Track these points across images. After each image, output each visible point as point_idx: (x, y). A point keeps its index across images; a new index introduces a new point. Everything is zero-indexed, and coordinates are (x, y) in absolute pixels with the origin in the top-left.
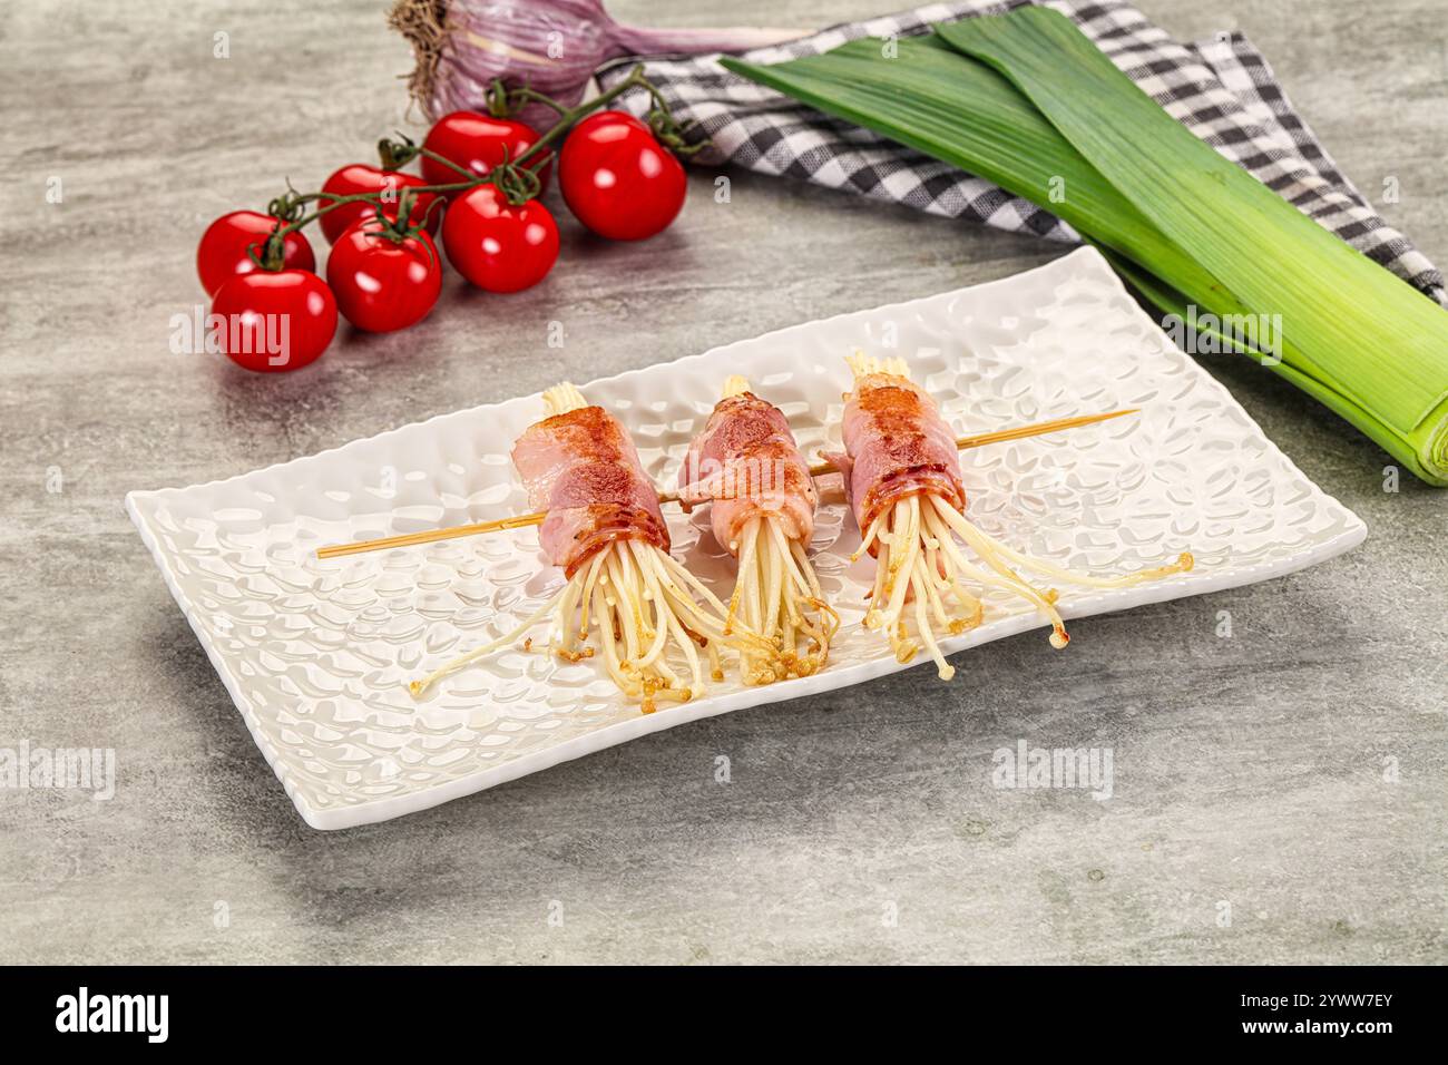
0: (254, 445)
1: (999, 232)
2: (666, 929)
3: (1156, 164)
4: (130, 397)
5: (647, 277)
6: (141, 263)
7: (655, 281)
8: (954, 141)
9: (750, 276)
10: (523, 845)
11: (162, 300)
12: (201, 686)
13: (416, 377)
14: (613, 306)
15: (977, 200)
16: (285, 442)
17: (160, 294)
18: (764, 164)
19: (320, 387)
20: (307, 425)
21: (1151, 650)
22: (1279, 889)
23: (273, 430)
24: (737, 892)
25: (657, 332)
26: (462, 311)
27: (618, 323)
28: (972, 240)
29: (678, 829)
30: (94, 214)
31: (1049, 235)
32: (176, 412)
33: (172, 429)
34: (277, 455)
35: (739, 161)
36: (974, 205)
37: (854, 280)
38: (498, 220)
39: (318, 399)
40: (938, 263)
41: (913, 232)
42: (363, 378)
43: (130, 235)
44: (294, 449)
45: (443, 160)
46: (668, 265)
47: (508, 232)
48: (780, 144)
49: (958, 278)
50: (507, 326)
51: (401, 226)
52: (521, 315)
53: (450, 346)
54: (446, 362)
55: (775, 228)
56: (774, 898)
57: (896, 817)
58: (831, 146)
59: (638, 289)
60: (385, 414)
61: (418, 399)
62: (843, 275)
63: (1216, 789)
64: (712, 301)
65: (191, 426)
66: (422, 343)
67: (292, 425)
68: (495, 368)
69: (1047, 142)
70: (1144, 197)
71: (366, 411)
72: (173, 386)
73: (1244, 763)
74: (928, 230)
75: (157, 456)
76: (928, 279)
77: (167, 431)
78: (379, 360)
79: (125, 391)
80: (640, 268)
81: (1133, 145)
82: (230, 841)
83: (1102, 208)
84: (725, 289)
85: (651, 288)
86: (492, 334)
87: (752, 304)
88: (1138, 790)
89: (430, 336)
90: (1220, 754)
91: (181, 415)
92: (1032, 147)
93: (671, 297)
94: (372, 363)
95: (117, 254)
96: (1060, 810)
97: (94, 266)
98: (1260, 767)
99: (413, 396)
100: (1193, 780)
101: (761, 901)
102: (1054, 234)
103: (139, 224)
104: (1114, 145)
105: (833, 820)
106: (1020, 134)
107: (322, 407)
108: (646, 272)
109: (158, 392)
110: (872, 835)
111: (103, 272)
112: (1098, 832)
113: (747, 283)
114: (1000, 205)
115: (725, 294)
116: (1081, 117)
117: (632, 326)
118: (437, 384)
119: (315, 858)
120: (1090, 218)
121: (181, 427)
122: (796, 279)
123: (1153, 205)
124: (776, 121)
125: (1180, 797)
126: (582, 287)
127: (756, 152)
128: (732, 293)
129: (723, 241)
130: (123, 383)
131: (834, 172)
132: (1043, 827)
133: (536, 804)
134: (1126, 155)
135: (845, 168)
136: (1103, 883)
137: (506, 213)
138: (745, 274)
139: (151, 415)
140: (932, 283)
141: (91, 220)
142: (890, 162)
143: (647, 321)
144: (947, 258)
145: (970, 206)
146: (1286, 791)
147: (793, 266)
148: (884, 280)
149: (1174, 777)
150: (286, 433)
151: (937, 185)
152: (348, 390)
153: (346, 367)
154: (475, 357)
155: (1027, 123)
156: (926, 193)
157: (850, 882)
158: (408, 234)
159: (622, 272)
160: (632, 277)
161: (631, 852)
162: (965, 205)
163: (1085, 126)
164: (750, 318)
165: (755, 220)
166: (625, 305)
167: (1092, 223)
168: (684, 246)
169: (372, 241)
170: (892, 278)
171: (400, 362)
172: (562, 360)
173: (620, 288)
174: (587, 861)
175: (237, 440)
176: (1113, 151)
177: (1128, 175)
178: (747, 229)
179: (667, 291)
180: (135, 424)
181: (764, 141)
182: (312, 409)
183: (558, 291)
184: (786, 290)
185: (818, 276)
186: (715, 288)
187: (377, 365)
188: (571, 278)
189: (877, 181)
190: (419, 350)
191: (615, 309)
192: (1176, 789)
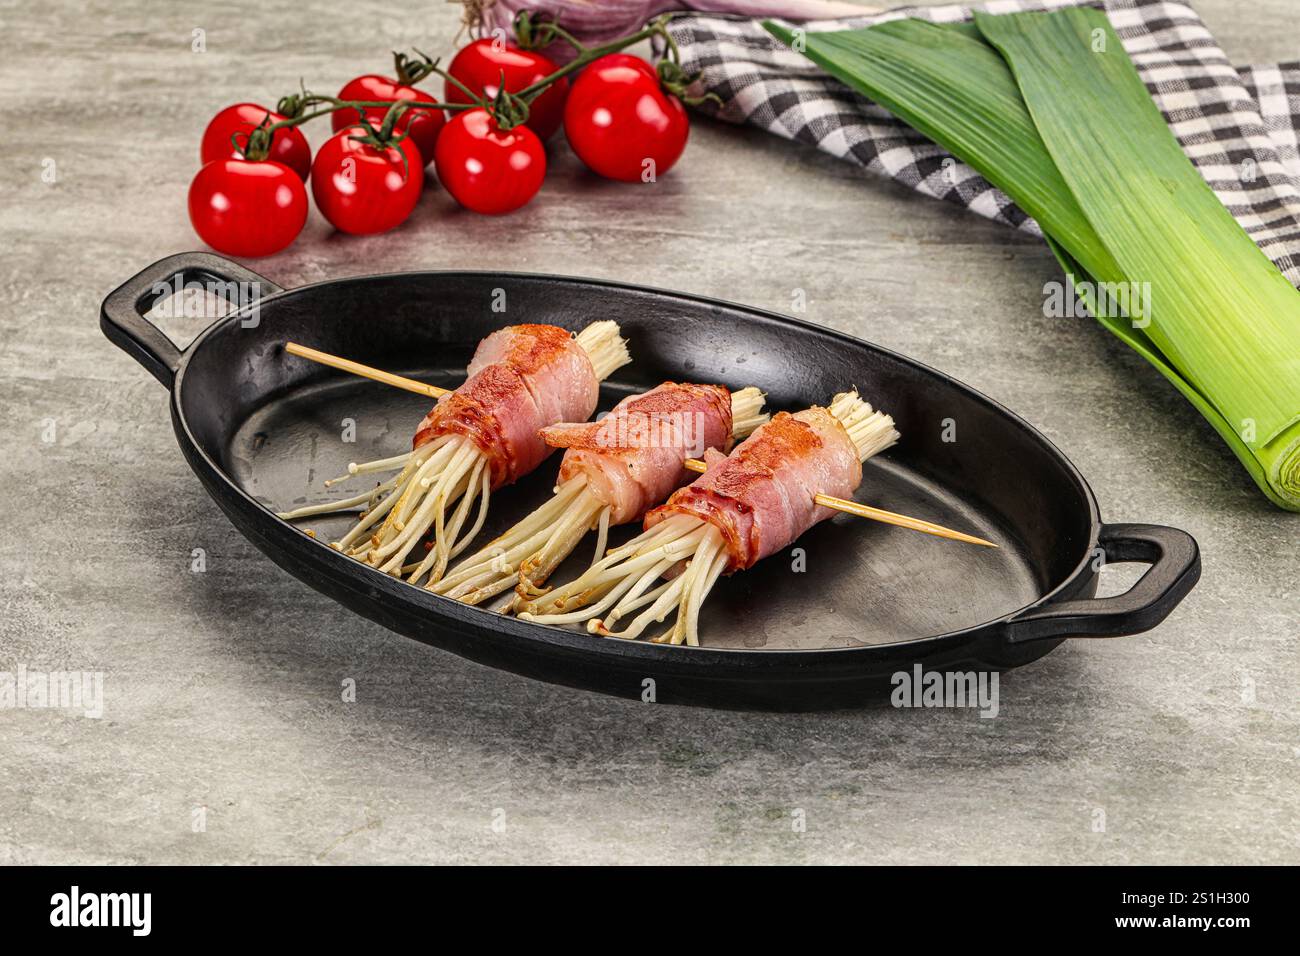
1: (980, 219)
2: (354, 798)
3: (1115, 166)
4: (102, 262)
6: (169, 145)
7: (632, 221)
8: (946, 123)
9: (722, 229)
10: (263, 704)
11: (173, 181)
12: (44, 523)
14: (581, 239)
15: (961, 185)
18: (778, 126)
19: (279, 276)
22: (940, 853)
24: (434, 777)
25: (610, 268)
26: (441, 225)
27: (578, 254)
28: (951, 222)
29: (408, 714)
30: (145, 97)
31: (1022, 227)
35: (757, 120)
36: (958, 189)
37: (819, 245)
38: (484, 142)
40: (907, 239)
41: (898, 208)
43: (168, 118)
47: (491, 155)
48: (796, 107)
50: (475, 244)
51: (385, 134)
52: (493, 235)
53: (414, 255)
55: (769, 188)
56: (465, 788)
57: (614, 736)
58: (842, 116)
59: (612, 227)
62: (812, 239)
63: (929, 754)
64: (676, 246)
66: (391, 249)
69: (1023, 132)
70: (1090, 195)
73: (969, 735)
74: (914, 207)
76: (889, 253)
78: (342, 259)
79: (101, 256)
80: (623, 208)
81: (1101, 146)
84: (692, 237)
85: (624, 228)
86: (458, 249)
87: (712, 254)
88: (855, 744)
89: (401, 243)
93: (638, 237)
94: (337, 261)
95: (152, 135)
96: (771, 750)
97: (127, 142)
100: (912, 742)
101: (452, 789)
102: (1025, 228)
103: (186, 110)
105: (555, 730)
108: (627, 212)
109: (130, 260)
110: (582, 749)
111: (132, 149)
112: (797, 775)
113: (716, 234)
114: (981, 192)
115: (690, 241)
122: (764, 237)
124: (798, 86)
125: (892, 757)
126: (560, 218)
127: (771, 114)
128: (698, 242)
129: (713, 193)
130: (102, 249)
132: (747, 764)
133: (292, 670)
135: (848, 138)
136: (778, 822)
137: (492, 137)
138: (718, 226)
140: (892, 258)
141: (144, 101)
143: (606, 256)
145: (954, 189)
146: (995, 767)
147: (767, 224)
148: (847, 249)
149: (896, 737)
151: (928, 166)
153: (311, 261)
156: (917, 172)
157: (542, 786)
158: (388, 143)
159: (605, 209)
160: (613, 215)
161: (356, 727)
162: (950, 188)
164: (702, 267)
165: (754, 178)
166: (593, 239)
167: (1047, 216)
168: (678, 192)
169: (355, 145)
170: (856, 248)
171: (362, 263)
173: (595, 224)
174: (313, 728)
176: (1079, 149)
177: (1082, 173)
178: (740, 186)
179: (638, 232)
180: (95, 285)
181: (781, 104)
183: (538, 219)
184: (750, 246)
185: (786, 237)
186: (684, 235)
187: (339, 264)
188: (555, 209)
189: (876, 155)
190: (384, 255)
191: (582, 242)
192: (892, 749)
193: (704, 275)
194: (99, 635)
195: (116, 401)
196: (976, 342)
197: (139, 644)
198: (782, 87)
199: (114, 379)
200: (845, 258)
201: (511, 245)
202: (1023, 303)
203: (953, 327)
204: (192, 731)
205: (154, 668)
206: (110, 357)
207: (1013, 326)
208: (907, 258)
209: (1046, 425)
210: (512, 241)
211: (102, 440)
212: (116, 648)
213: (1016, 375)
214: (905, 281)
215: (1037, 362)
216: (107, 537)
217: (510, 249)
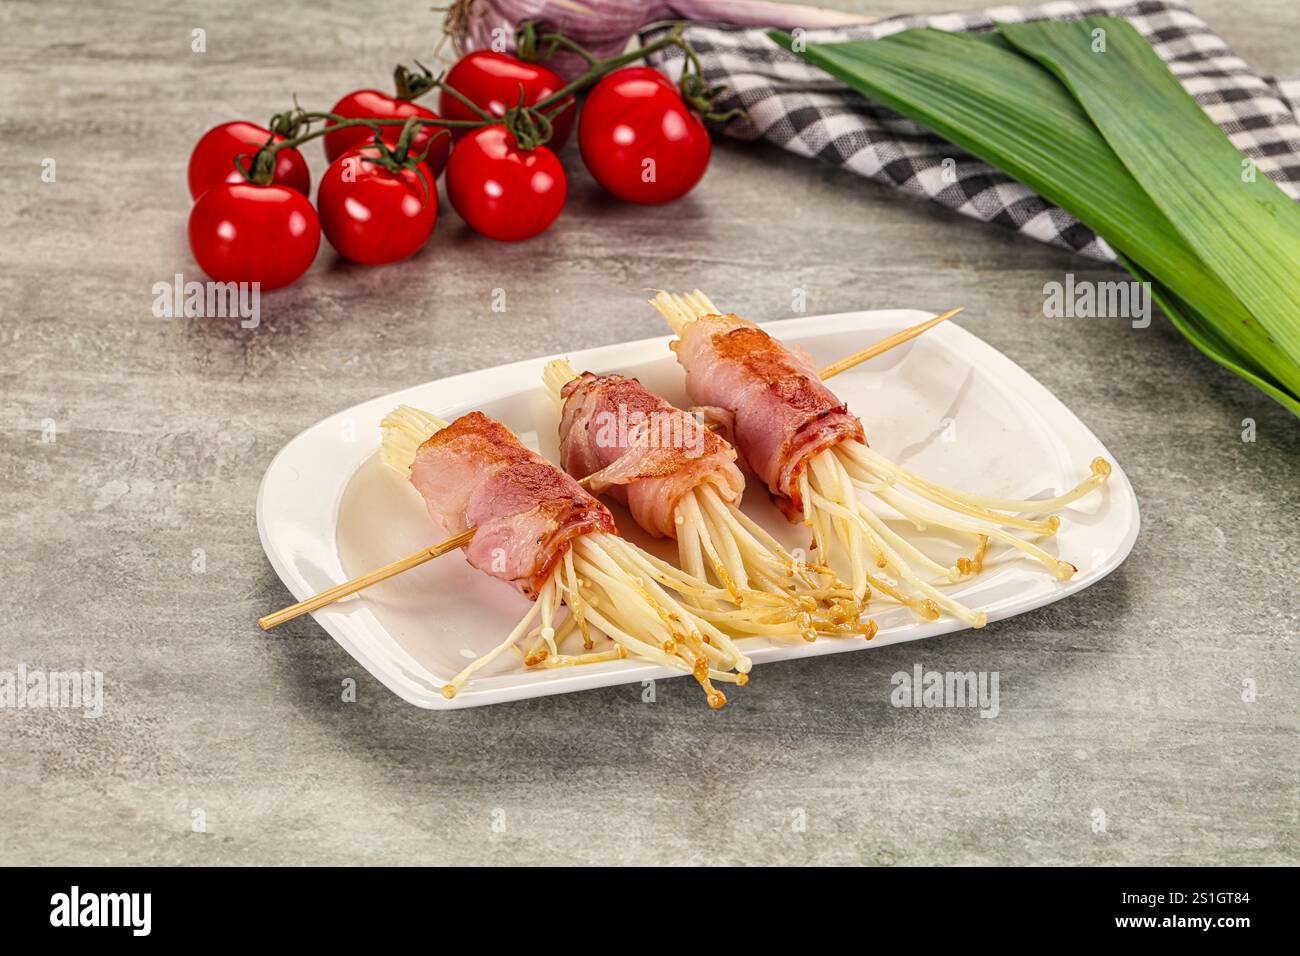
0: (209, 361)
1: (1034, 242)
3: (1204, 186)
4: (94, 298)
5: (654, 243)
6: (137, 166)
7: (662, 247)
8: (997, 140)
9: (761, 255)
10: (394, 810)
11: (151, 206)
12: (93, 600)
13: (392, 313)
14: (612, 268)
15: (1013, 206)
16: (242, 362)
17: (152, 199)
18: (798, 144)
19: (292, 312)
20: (268, 348)
21: (1114, 692)
23: (232, 349)
26: (455, 253)
27: (614, 285)
28: (1002, 246)
29: (562, 815)
30: (102, 113)
31: (1084, 251)
32: (136, 319)
33: (128, 334)
34: (230, 374)
35: (773, 137)
36: (1009, 210)
37: (870, 272)
38: (503, 163)
39: (286, 324)
40: (961, 265)
41: (942, 231)
42: (337, 308)
43: (133, 138)
44: (248, 370)
45: (460, 96)
46: (678, 234)
47: (513, 177)
48: (818, 124)
49: (980, 283)
50: (498, 274)
51: (400, 155)
52: (515, 264)
53: (435, 287)
54: (426, 303)
55: (798, 210)
58: (869, 133)
59: (642, 254)
60: (351, 348)
61: (389, 336)
62: (860, 266)
64: (718, 275)
65: (149, 333)
66: (407, 280)
67: (253, 346)
68: (475, 314)
69: (1093, 151)
70: (1185, 218)
71: (333, 342)
72: (140, 292)
73: (1195, 828)
74: (958, 231)
75: (106, 360)
76: (948, 280)
77: (123, 336)
78: (357, 292)
79: (90, 291)
80: (650, 233)
81: (1183, 164)
82: (84, 765)
83: (1139, 224)
84: (732, 264)
85: (655, 255)
86: (481, 280)
87: (758, 283)
88: (1073, 842)
89: (416, 274)
90: (1170, 814)
91: (142, 322)
92: (1076, 154)
93: (674, 266)
94: (351, 294)
95: (116, 155)
97: (91, 164)
98: (1212, 835)
99: (384, 332)
100: (1135, 838)
102: (1089, 250)
103: (146, 128)
104: (1163, 161)
105: (733, 828)
106: (1067, 140)
107: (288, 332)
108: (654, 238)
109: (124, 295)
110: (771, 850)
111: (98, 171)
113: (757, 261)
114: (1036, 213)
115: (732, 270)
116: (1132, 129)
117: (628, 291)
118: (412, 323)
119: (169, 795)
120: (1127, 235)
121: (138, 334)
122: (809, 264)
123: (1193, 227)
124: (817, 101)
126: (584, 244)
127: (791, 130)
128: (739, 270)
129: (740, 216)
131: (868, 160)
133: (417, 768)
134: (1174, 173)
135: (880, 156)
137: (513, 157)
138: (756, 252)
139: (110, 318)
140: (952, 285)
141: (100, 119)
142: (929, 157)
143: (643, 286)
144: (972, 261)
145: (1004, 211)
147: (807, 250)
148: (901, 276)
149: (1115, 832)
150: (245, 353)
151: (973, 186)
152: (320, 318)
153: (323, 295)
154: (457, 301)
155: (1074, 128)
156: (961, 192)
158: (405, 164)
159: (629, 234)
160: (639, 240)
162: (999, 210)
163: (1135, 140)
164: (752, 297)
165: (779, 199)
166: (625, 268)
167: (1127, 240)
168: (700, 216)
169: (367, 167)
170: (910, 275)
171: (379, 296)
172: (547, 316)
173: (623, 251)
174: (458, 836)
175: (192, 354)
176: (1160, 167)
177: (1173, 195)
178: (769, 208)
179: (673, 259)
180: (92, 324)
181: (801, 120)
182: (277, 333)
183: (559, 245)
184: (798, 274)
185: (832, 264)
186: (723, 263)
187: (355, 297)
188: (576, 235)
189: (912, 174)
190: (402, 287)
191: (614, 271)
192: (1114, 846)
193: (756, 307)
194: (186, 732)
195: (144, 457)
196: (1068, 378)
197: (235, 742)
198: (799, 101)
199: (137, 432)
200: (902, 287)
201: (538, 275)
202: (1104, 333)
203: (1040, 362)
204: (320, 844)
205: (258, 770)
206: (126, 405)
207: (1102, 359)
208: (967, 286)
209: (1172, 470)
210: (537, 270)
211: (138, 502)
212: (209, 746)
213: (1123, 415)
214: (972, 311)
215: (1141, 399)
216: (168, 615)
217: (539, 280)
